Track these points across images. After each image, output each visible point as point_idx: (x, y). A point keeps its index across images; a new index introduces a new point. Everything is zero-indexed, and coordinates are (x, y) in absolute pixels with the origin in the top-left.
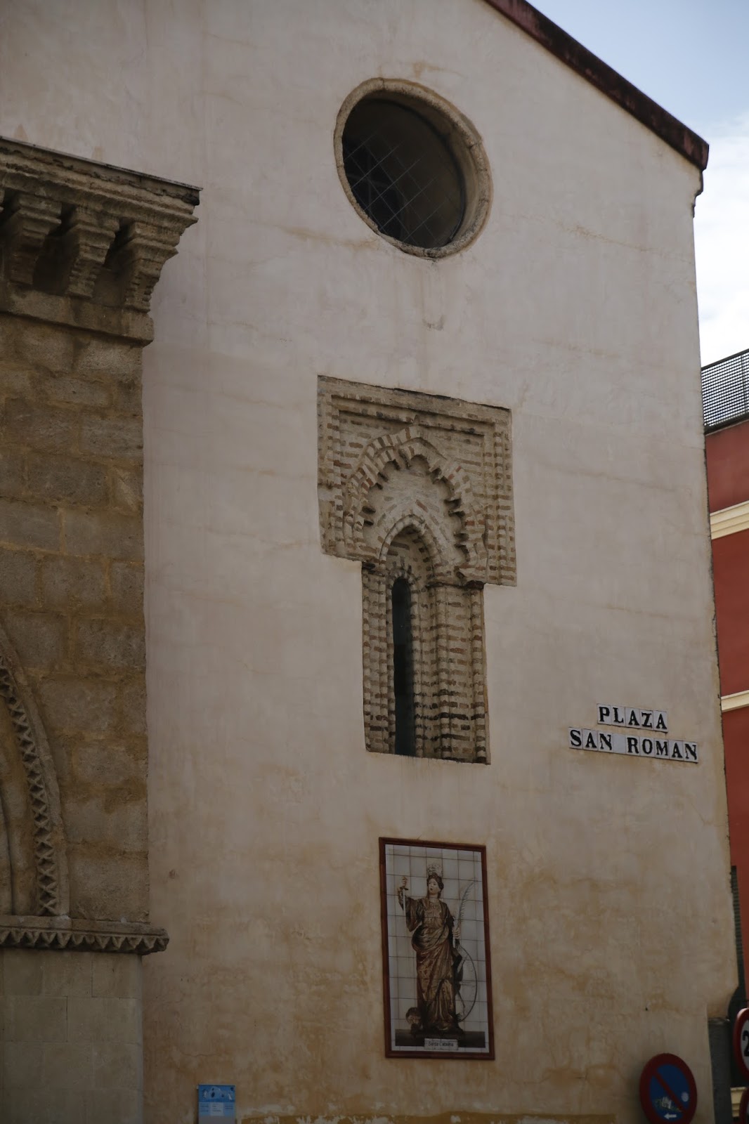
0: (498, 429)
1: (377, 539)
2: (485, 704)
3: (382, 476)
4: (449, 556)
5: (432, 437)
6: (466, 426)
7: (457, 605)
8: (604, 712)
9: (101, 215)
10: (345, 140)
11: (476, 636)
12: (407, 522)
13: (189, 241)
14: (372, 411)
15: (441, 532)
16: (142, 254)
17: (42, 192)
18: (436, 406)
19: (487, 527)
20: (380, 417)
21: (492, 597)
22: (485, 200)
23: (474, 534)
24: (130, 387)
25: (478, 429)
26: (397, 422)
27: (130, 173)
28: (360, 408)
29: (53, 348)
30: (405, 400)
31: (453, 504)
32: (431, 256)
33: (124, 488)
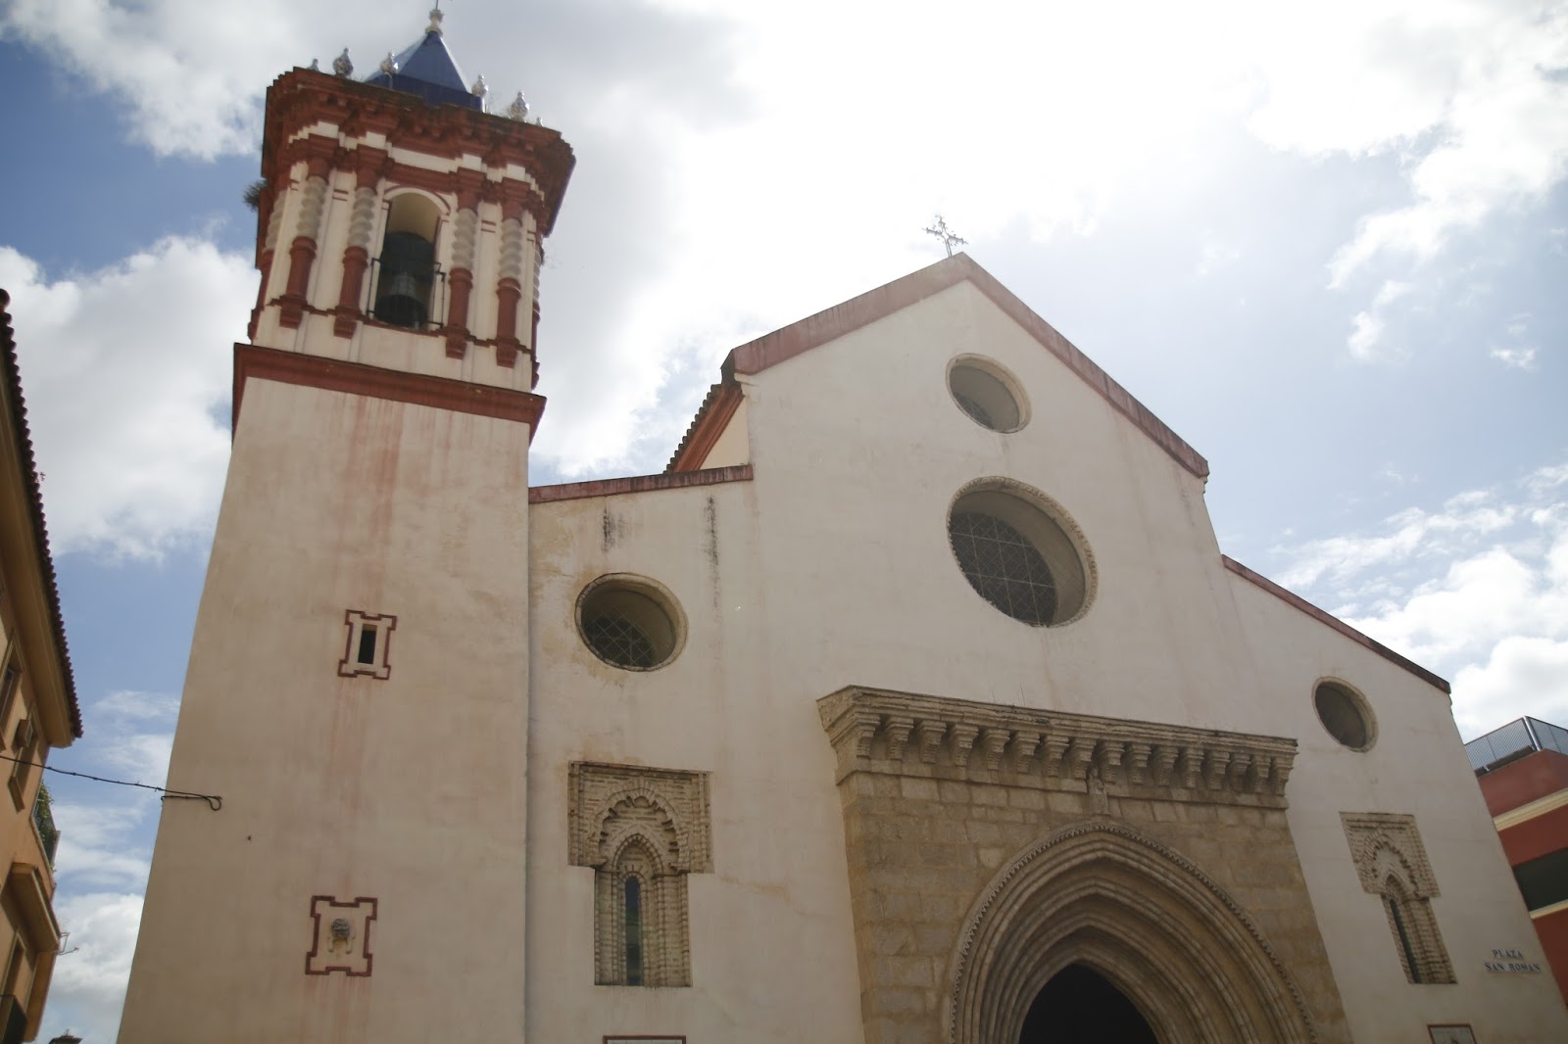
0: (1411, 825)
1: (1381, 882)
2: (1446, 955)
3: (1375, 854)
4: (1409, 887)
5: (1388, 832)
6: (1398, 825)
7: (1419, 909)
8: (1495, 953)
9: (1264, 757)
10: (1317, 706)
11: (1433, 924)
12: (1389, 873)
13: (1297, 761)
14: (1362, 824)
15: (1403, 876)
16: (1281, 771)
17: (1242, 751)
18: (1385, 818)
19: (1421, 871)
20: (1367, 828)
21: (1433, 902)
22: (1374, 723)
23: (1417, 875)
24: (1285, 829)
25: (1403, 826)
26: (1372, 828)
27: (1272, 738)
28: (1357, 824)
29: (1254, 817)
30: (1374, 818)
31: (1404, 862)
32: (1362, 751)
33: (1297, 875)
